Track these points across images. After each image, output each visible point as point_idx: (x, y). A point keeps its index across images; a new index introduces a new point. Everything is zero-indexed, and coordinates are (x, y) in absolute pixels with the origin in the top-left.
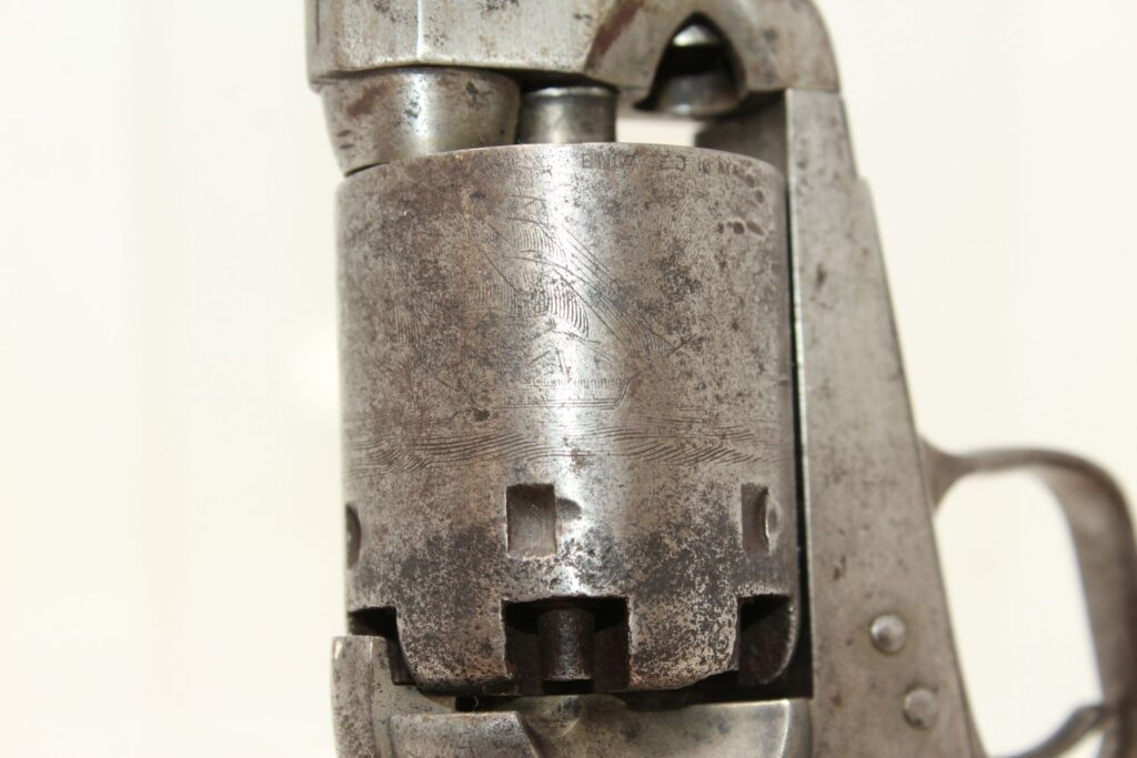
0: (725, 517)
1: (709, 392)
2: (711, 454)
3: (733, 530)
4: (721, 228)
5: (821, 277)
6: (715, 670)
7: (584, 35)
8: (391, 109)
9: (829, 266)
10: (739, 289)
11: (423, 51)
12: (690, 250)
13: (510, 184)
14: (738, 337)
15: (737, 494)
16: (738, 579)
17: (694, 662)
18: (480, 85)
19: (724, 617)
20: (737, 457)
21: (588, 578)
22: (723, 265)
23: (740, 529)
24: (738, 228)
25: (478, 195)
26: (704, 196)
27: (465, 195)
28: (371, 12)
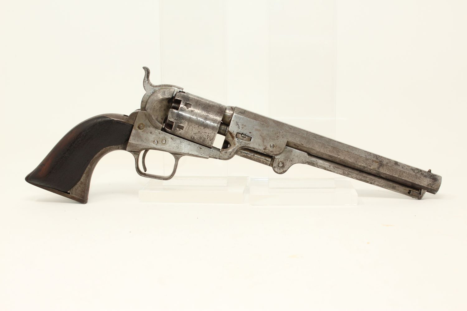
0: (182, 123)
1: (194, 126)
2: (188, 124)
3: (180, 124)
4: (209, 133)
5: (201, 148)
6: (168, 117)
7: (232, 131)
8: (230, 110)
9: (201, 150)
10: (202, 134)
11: (235, 114)
12: (207, 129)
13: (219, 115)
14: (198, 132)
15: (183, 126)
16: (176, 123)
17: (170, 115)
18: (230, 119)
19: (173, 120)
20: (187, 127)
21: (181, 107)
22: (205, 132)
23: (180, 125)
24: (208, 136)
25: (219, 112)
26: (212, 133)
27: (220, 111)
28: (240, 111)
